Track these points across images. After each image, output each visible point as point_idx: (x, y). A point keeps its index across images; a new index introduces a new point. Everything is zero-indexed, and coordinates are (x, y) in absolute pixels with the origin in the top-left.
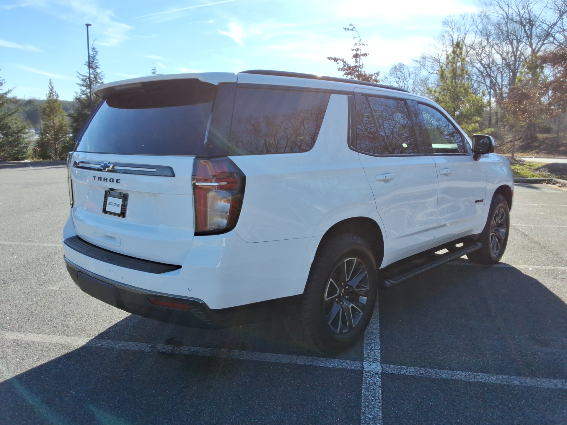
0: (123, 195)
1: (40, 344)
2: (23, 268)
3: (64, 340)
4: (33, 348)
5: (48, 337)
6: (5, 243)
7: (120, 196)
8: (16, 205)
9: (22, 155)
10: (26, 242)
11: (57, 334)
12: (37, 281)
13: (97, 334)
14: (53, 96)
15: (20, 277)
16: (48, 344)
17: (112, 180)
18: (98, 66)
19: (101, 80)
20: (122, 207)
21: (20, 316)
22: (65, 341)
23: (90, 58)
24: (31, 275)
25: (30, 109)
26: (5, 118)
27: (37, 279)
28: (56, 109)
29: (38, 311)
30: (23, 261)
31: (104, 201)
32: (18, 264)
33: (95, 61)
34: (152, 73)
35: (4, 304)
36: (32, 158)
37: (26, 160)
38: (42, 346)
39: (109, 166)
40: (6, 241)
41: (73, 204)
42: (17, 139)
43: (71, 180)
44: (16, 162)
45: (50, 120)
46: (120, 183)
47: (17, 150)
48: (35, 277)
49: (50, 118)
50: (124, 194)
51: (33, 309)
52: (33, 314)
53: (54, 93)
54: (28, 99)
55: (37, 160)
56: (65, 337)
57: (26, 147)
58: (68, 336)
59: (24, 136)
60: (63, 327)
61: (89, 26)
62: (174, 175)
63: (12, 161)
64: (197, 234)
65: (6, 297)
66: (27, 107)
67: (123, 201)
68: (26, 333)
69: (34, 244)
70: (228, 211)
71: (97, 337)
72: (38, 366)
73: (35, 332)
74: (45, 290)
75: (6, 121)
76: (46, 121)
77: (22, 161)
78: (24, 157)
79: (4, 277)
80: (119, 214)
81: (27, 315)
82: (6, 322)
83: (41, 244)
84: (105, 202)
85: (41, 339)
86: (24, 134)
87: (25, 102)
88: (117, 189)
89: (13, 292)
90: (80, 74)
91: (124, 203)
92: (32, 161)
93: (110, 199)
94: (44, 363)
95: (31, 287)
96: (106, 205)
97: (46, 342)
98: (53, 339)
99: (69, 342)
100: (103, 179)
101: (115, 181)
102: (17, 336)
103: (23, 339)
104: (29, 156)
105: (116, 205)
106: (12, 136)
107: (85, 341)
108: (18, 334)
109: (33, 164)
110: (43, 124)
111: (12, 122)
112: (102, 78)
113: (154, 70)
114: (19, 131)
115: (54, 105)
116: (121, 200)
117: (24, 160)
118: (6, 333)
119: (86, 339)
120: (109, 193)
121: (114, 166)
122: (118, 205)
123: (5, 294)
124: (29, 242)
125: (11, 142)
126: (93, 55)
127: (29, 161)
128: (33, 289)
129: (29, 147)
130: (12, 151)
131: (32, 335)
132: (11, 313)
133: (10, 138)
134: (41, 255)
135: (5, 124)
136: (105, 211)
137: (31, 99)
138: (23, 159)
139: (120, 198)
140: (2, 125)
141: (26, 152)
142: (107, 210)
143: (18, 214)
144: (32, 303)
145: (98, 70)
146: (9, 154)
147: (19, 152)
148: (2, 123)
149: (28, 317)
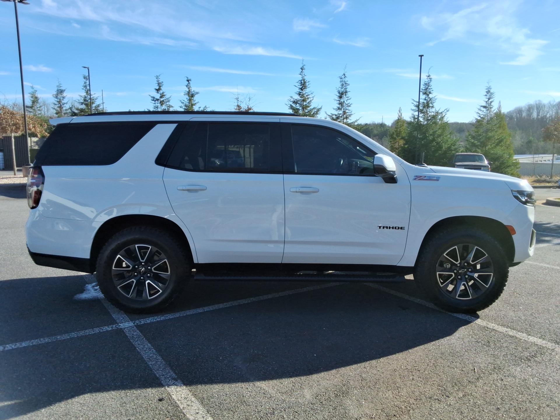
18: (431, 92)
19: (432, 104)
33: (429, 88)
34: (487, 92)
61: (422, 57)
90: (414, 101)
112: (433, 102)
113: (489, 88)
126: (428, 82)
145: (431, 96)
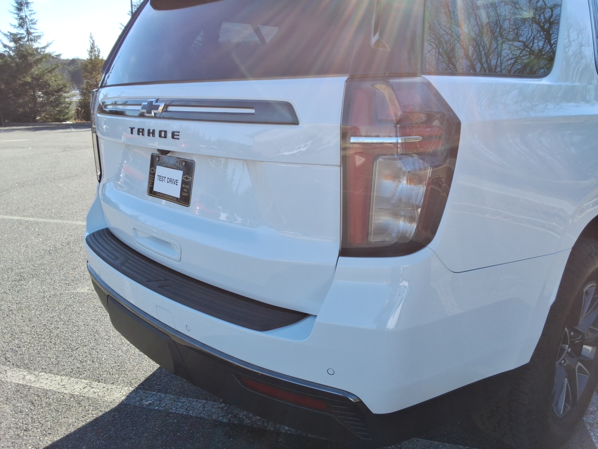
0: (184, 164)
1: (55, 397)
2: (48, 257)
3: (92, 390)
4: (44, 405)
5: (69, 381)
6: (31, 219)
7: (178, 164)
8: (51, 171)
9: (64, 116)
10: (56, 219)
11: (83, 376)
12: (63, 278)
13: (143, 379)
14: (95, 51)
15: (43, 271)
16: (67, 398)
17: (163, 134)
20: (184, 186)
21: (33, 338)
22: (95, 393)
23: (133, 7)
24: (57, 268)
25: (74, 69)
26: (44, 75)
27: (64, 275)
28: (99, 66)
29: (59, 329)
30: (50, 246)
31: (150, 173)
32: (43, 250)
35: (13, 317)
36: (75, 119)
37: (68, 121)
38: (59, 401)
39: (158, 106)
40: (33, 217)
41: (100, 176)
42: (58, 99)
43: (97, 137)
44: (57, 123)
45: (93, 78)
46: (179, 139)
47: (58, 111)
48: (61, 271)
49: (92, 76)
50: (186, 162)
51: (53, 326)
52: (52, 335)
53: (96, 48)
54: (72, 59)
55: (79, 122)
56: (95, 384)
57: (67, 108)
58: (99, 382)
59: (65, 95)
60: (93, 361)
62: (295, 122)
63: (53, 122)
64: (345, 252)
65: (19, 303)
66: (71, 67)
67: (183, 175)
68: (36, 373)
69: (65, 222)
70: (421, 205)
71: (142, 384)
72: (47, 445)
73: (50, 372)
74: (73, 293)
75: (46, 78)
76: (89, 79)
77: (64, 123)
78: (65, 118)
79: (22, 270)
80: (177, 198)
81: (43, 337)
82: (12, 349)
83: (74, 223)
84: (152, 174)
85: (58, 386)
86: (65, 92)
87: (69, 62)
88: (173, 152)
89: (29, 295)
91: (187, 178)
92: (74, 122)
93: (160, 170)
94: (58, 438)
95: (54, 288)
96: (154, 180)
97: (66, 392)
98: (76, 387)
99: (100, 394)
100: (146, 132)
101: (169, 135)
102: (24, 378)
103: (32, 385)
104: (71, 117)
105: (170, 181)
106: (53, 95)
107: (125, 393)
108: (25, 374)
109: (75, 126)
110: (86, 83)
111: (52, 79)
114: (59, 90)
115: (96, 62)
116: (182, 172)
117: (66, 122)
118: (8, 371)
119: (126, 388)
120: (158, 159)
121: (166, 106)
122: (176, 182)
123: (19, 299)
124: (60, 219)
125: (52, 101)
126: (136, 3)
127: (71, 123)
128: (56, 291)
129: (71, 107)
130: (53, 112)
131: (46, 376)
132: (22, 333)
133: (50, 97)
134: (72, 238)
135: (44, 82)
136: (151, 192)
137: (75, 58)
138: (65, 120)
139: (178, 168)
140: (42, 82)
141: (67, 113)
142: (155, 189)
143: (52, 182)
144: (54, 314)
146: (50, 114)
147: (60, 112)
148: (41, 80)
149: (44, 340)
